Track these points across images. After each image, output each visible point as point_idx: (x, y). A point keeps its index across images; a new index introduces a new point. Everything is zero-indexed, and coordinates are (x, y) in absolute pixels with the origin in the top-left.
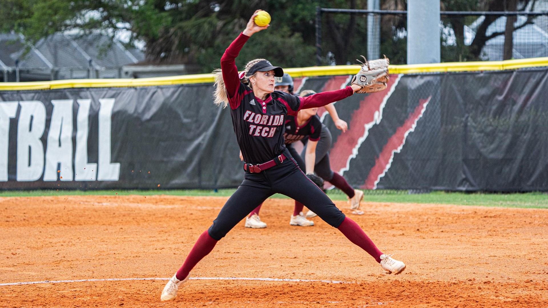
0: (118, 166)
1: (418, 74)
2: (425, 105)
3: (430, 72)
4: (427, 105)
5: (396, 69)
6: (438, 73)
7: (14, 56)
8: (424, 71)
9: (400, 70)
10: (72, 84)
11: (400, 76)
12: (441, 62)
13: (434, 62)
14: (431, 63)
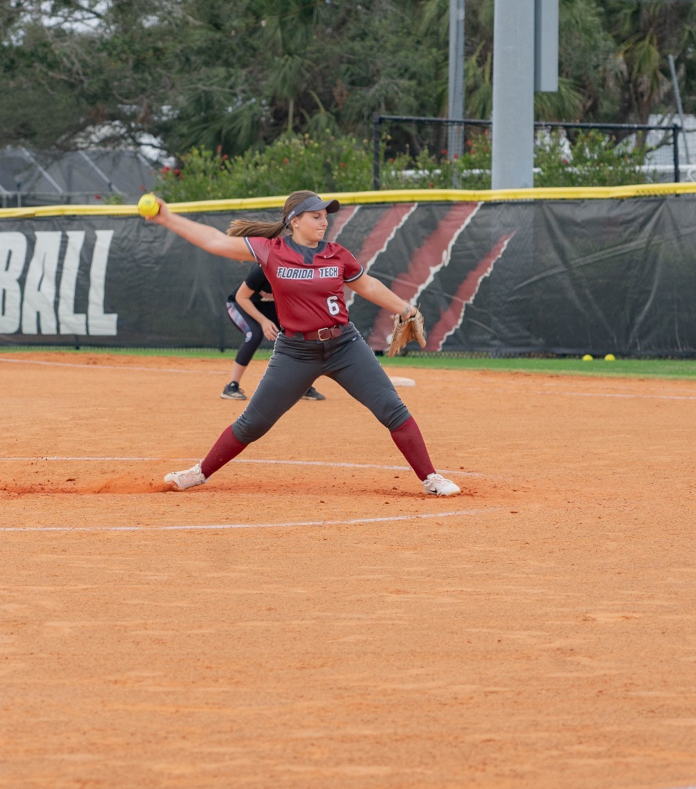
0: (114, 317)
1: (503, 201)
2: (506, 243)
3: (518, 200)
4: (509, 243)
5: (474, 195)
6: (529, 200)
7: (18, 179)
8: (511, 198)
9: (479, 196)
10: (62, 210)
11: (480, 204)
12: (535, 186)
13: (526, 186)
14: (522, 188)
